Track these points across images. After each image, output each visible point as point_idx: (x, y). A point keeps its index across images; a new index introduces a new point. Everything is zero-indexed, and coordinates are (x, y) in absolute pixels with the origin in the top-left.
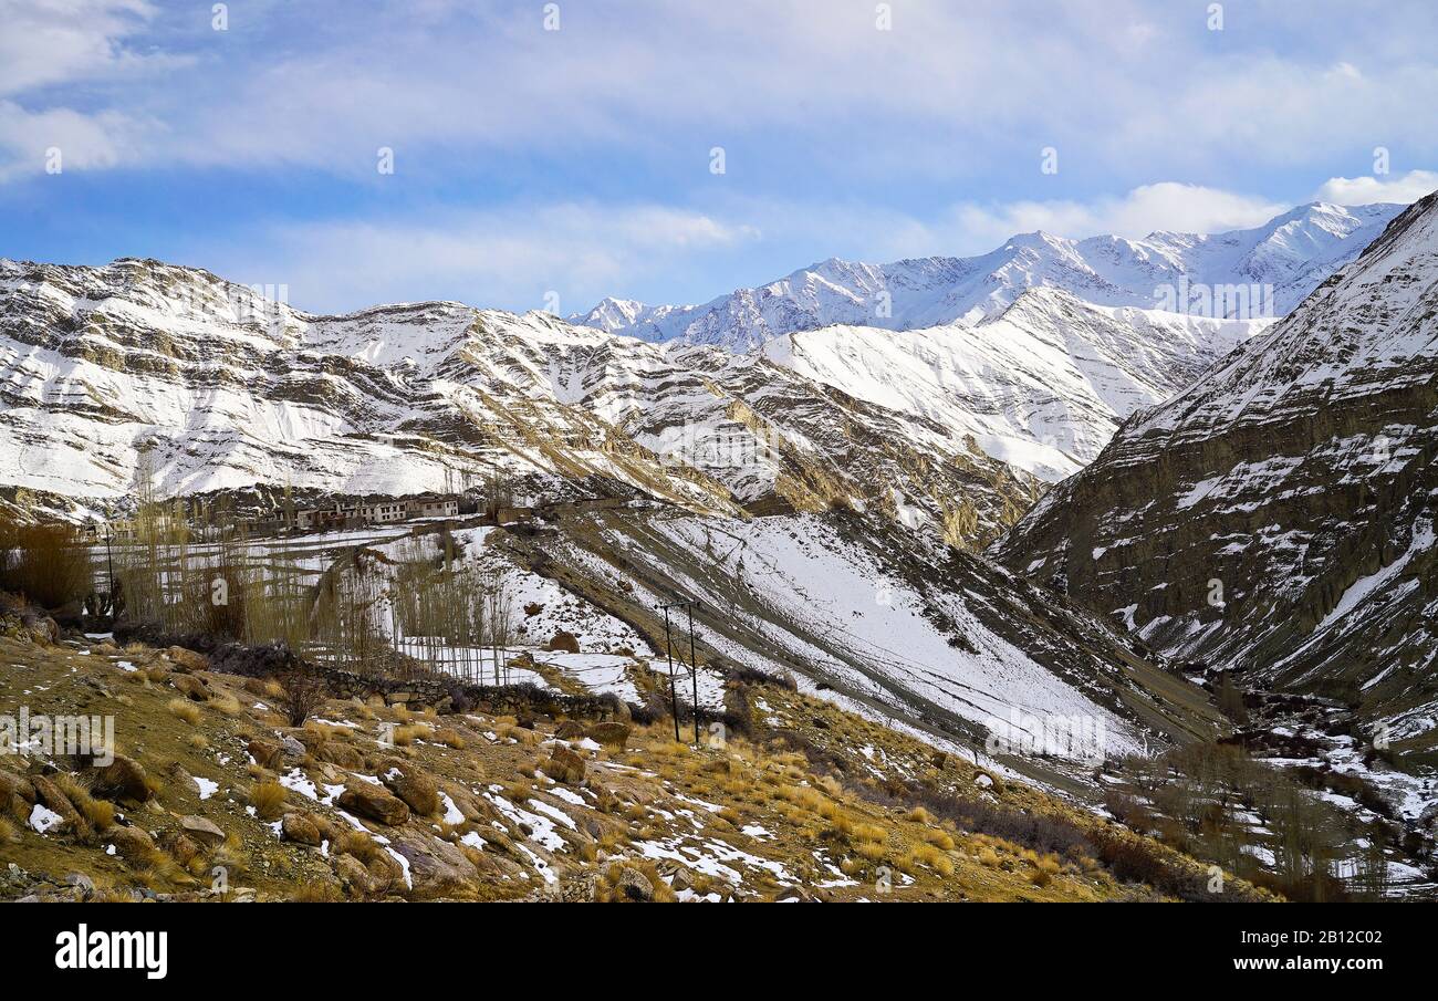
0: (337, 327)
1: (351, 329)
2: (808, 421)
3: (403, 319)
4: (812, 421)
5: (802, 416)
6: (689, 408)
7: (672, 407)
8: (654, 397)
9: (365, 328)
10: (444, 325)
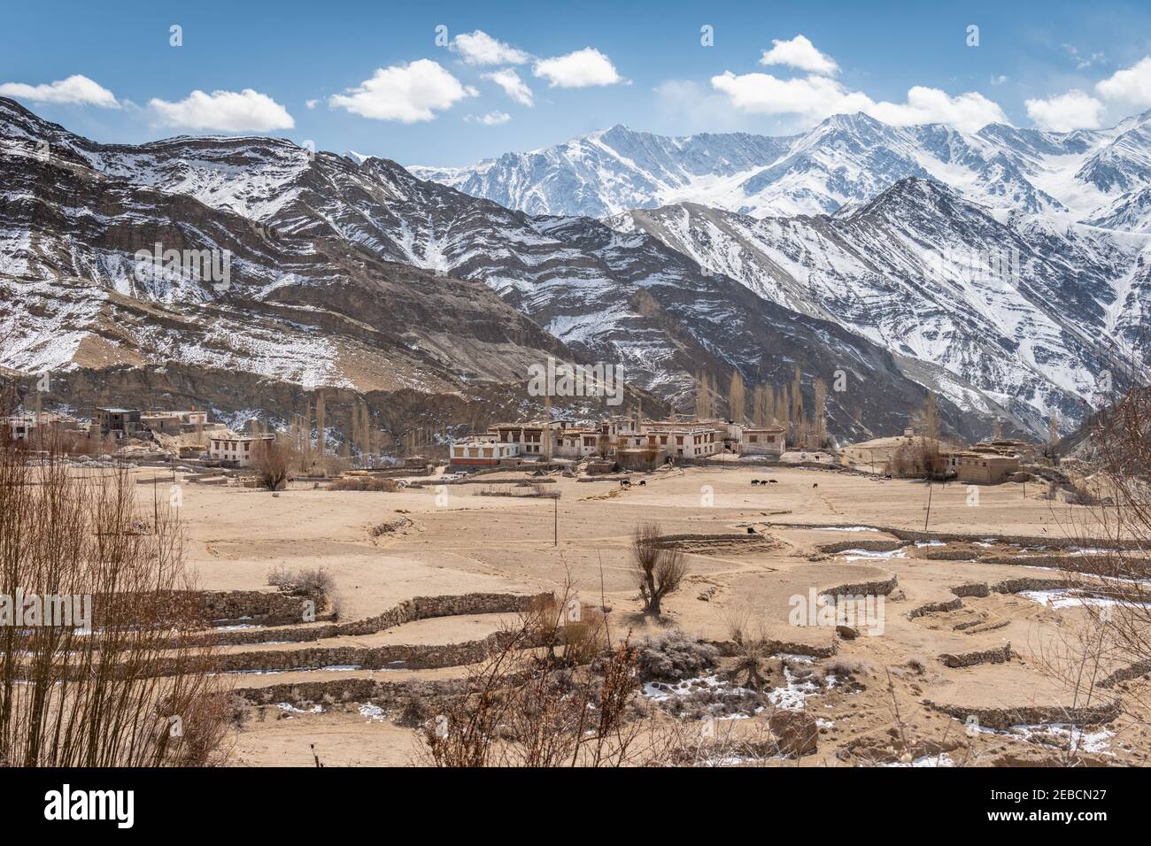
0: (130, 160)
1: (148, 164)
2: (710, 319)
3: (216, 156)
4: (717, 320)
5: (703, 313)
6: (581, 294)
7: (557, 292)
8: (536, 276)
9: (165, 164)
10: (268, 168)
